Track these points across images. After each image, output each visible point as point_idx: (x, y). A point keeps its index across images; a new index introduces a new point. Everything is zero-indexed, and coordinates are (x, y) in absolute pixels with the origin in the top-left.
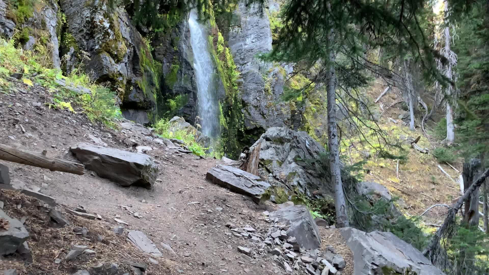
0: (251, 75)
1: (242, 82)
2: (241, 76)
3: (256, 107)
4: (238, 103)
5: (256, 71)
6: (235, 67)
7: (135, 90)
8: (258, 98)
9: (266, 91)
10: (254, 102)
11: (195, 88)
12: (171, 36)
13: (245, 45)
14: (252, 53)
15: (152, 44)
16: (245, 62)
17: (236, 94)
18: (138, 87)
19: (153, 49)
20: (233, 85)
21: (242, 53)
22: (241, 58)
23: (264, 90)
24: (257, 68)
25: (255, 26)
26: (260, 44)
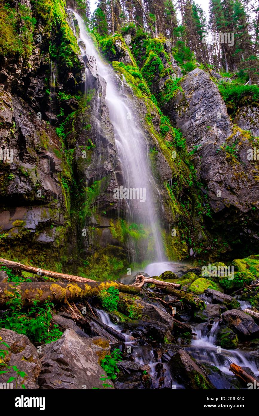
0: (207, 148)
2: (197, 154)
3: (220, 183)
5: (212, 142)
8: (220, 171)
9: (230, 160)
10: (216, 178)
13: (196, 121)
14: (204, 126)
15: (64, 132)
16: (199, 138)
18: (23, 174)
21: (193, 130)
22: (194, 136)
23: (226, 160)
24: (213, 140)
25: (202, 98)
26: (212, 114)
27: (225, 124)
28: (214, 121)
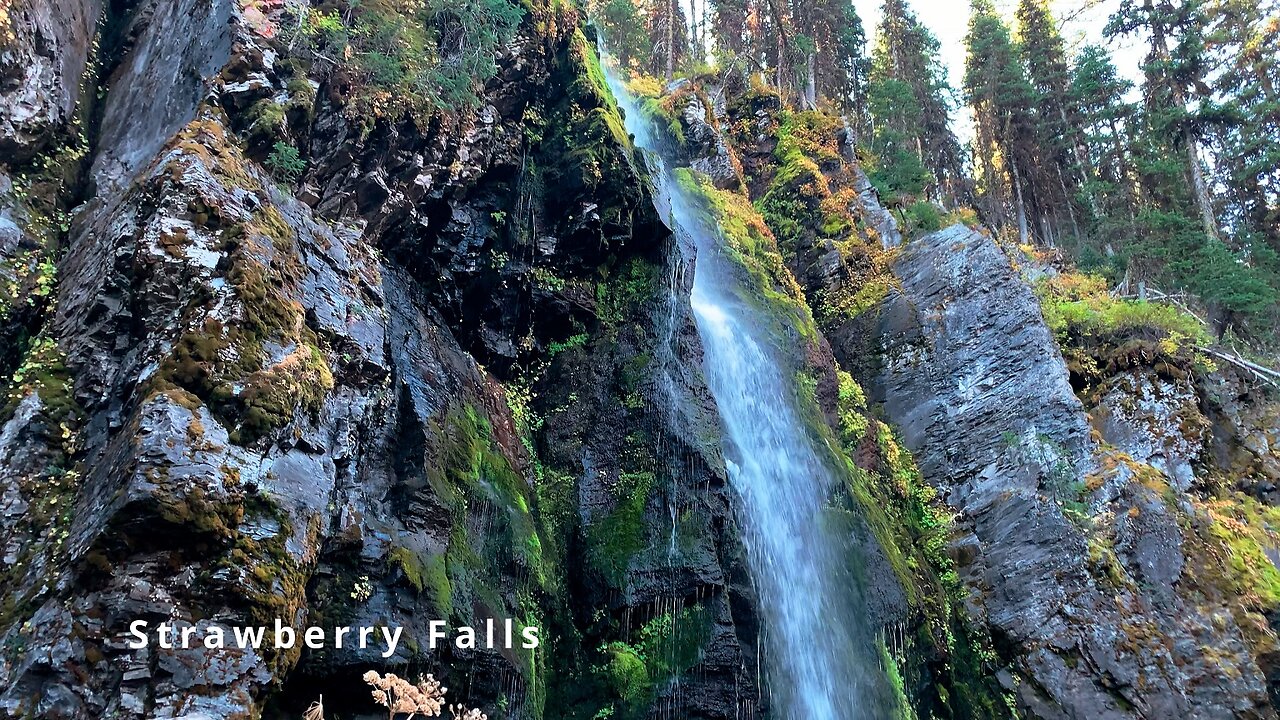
0: (1007, 513)
1: (975, 547)
2: (965, 525)
3: (1069, 654)
4: (977, 645)
5: (1028, 492)
6: (929, 492)
7: (382, 595)
8: (1068, 609)
9: (1101, 571)
10: (1053, 632)
11: (738, 574)
12: (612, 355)
13: (957, 403)
14: (992, 428)
15: (536, 406)
16: (972, 467)
17: (957, 606)
18: (404, 582)
19: (540, 423)
20: (937, 568)
21: (948, 434)
22: (949, 456)
23: (1089, 570)
24: (1028, 483)
25: (981, 329)
26: (1019, 389)
27: (1072, 431)
28: (1029, 416)
